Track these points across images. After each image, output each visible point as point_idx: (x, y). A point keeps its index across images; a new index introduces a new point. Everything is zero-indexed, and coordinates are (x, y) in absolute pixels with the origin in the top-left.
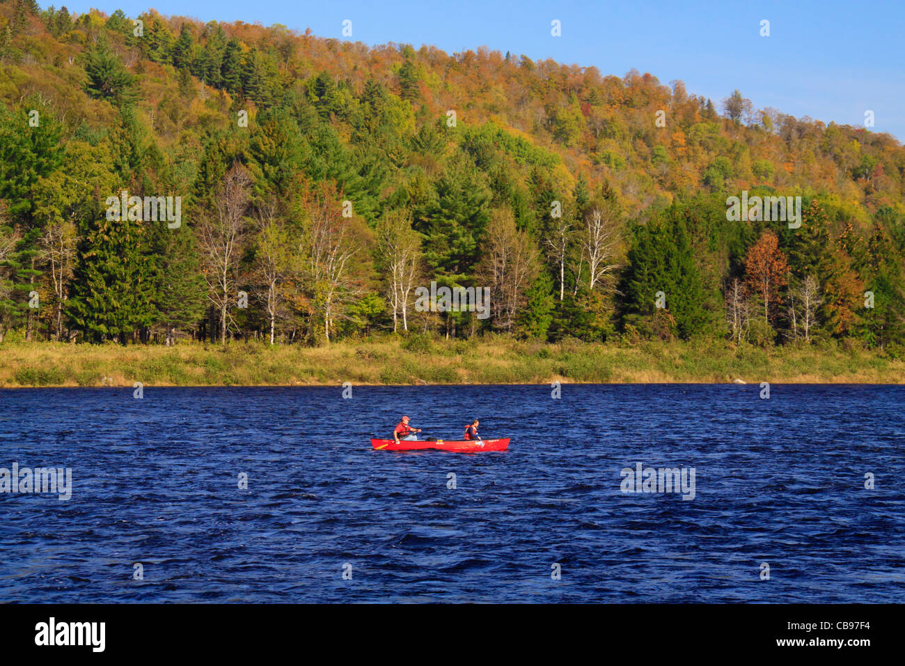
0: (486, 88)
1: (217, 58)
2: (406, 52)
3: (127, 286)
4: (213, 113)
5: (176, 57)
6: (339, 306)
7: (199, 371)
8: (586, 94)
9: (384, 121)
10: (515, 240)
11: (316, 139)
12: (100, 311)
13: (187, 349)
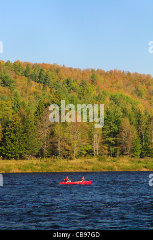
0: (117, 81)
1: (37, 74)
2: (93, 71)
3: (17, 143)
4: (37, 90)
5: (25, 74)
6: (79, 148)
7: (39, 168)
8: (147, 82)
9: (88, 92)
10: (129, 128)
11: (70, 98)
12: (9, 150)
13: (35, 161)
